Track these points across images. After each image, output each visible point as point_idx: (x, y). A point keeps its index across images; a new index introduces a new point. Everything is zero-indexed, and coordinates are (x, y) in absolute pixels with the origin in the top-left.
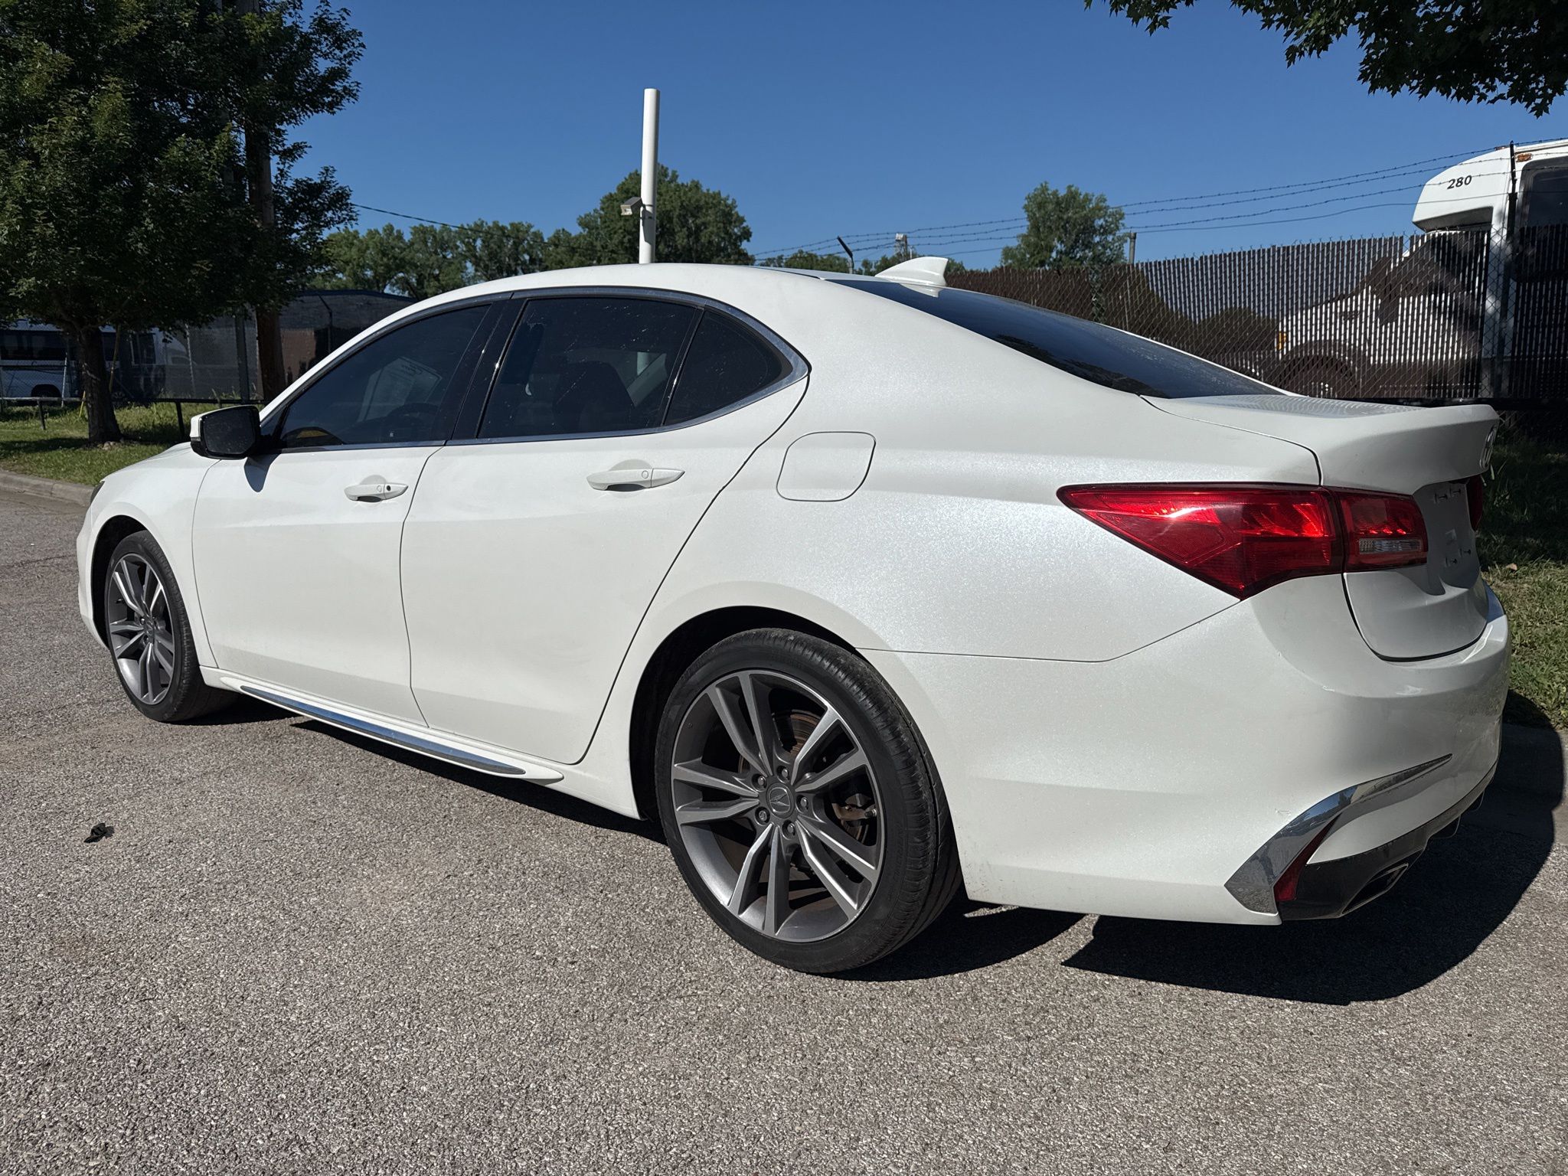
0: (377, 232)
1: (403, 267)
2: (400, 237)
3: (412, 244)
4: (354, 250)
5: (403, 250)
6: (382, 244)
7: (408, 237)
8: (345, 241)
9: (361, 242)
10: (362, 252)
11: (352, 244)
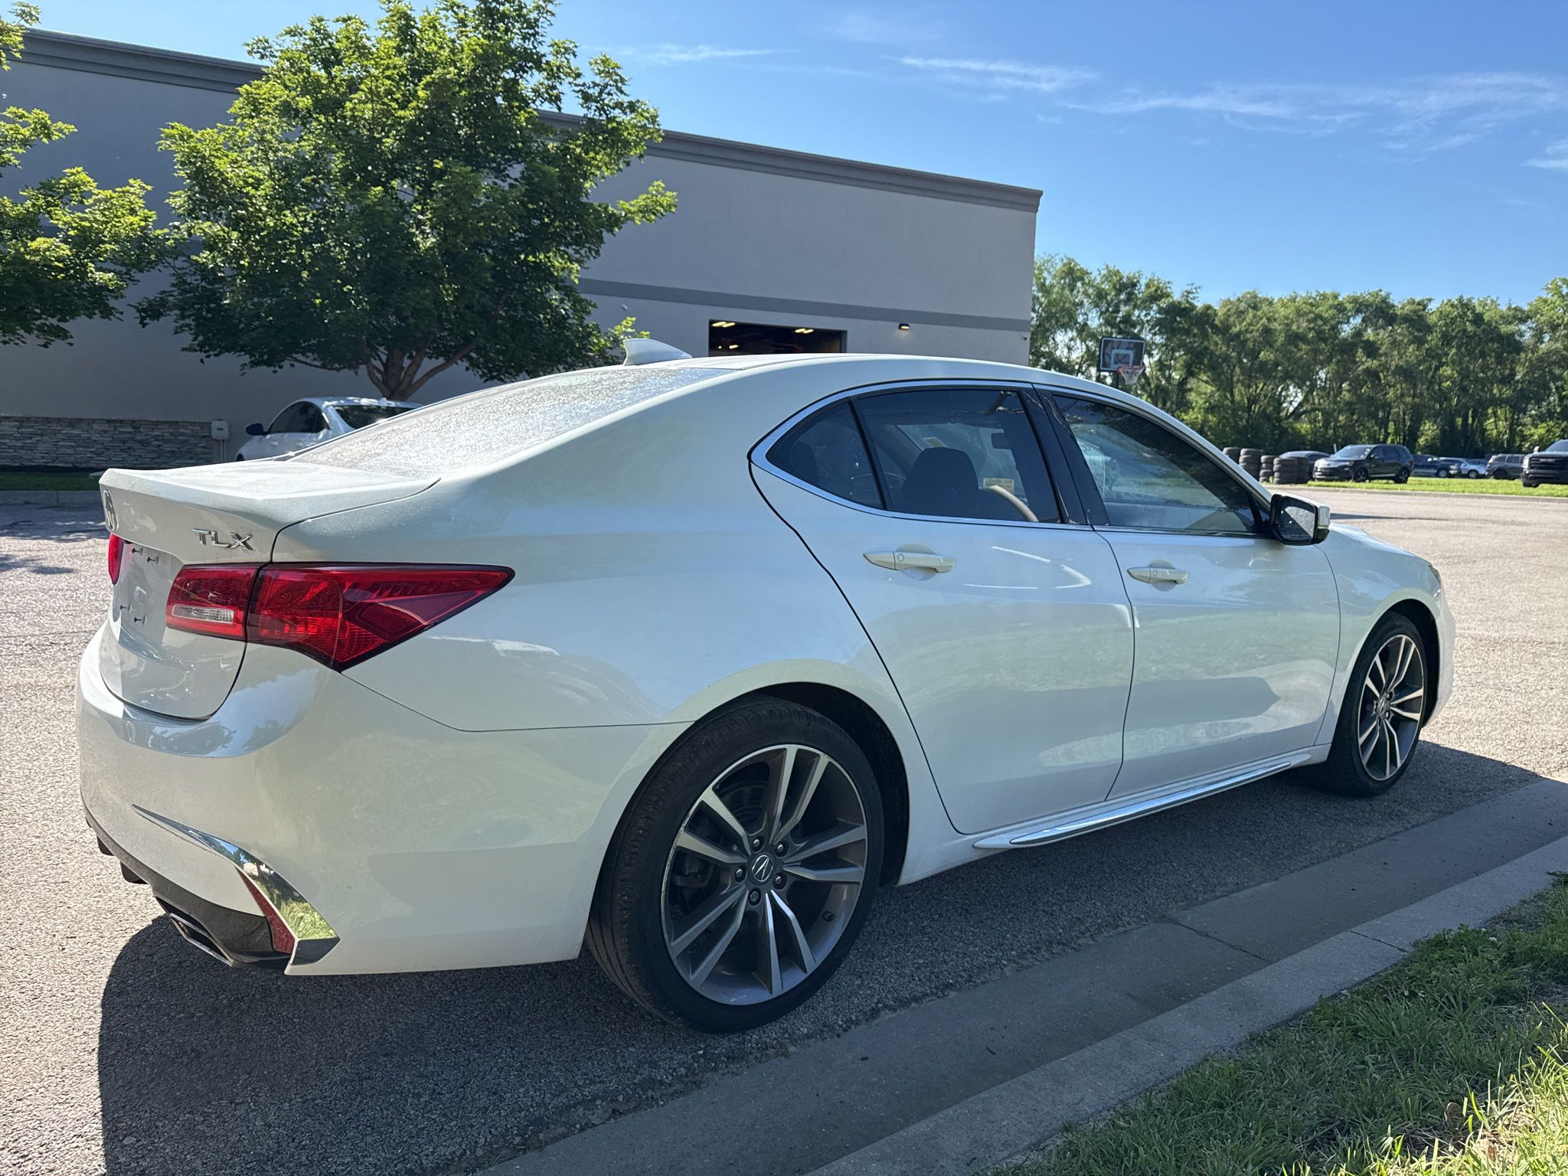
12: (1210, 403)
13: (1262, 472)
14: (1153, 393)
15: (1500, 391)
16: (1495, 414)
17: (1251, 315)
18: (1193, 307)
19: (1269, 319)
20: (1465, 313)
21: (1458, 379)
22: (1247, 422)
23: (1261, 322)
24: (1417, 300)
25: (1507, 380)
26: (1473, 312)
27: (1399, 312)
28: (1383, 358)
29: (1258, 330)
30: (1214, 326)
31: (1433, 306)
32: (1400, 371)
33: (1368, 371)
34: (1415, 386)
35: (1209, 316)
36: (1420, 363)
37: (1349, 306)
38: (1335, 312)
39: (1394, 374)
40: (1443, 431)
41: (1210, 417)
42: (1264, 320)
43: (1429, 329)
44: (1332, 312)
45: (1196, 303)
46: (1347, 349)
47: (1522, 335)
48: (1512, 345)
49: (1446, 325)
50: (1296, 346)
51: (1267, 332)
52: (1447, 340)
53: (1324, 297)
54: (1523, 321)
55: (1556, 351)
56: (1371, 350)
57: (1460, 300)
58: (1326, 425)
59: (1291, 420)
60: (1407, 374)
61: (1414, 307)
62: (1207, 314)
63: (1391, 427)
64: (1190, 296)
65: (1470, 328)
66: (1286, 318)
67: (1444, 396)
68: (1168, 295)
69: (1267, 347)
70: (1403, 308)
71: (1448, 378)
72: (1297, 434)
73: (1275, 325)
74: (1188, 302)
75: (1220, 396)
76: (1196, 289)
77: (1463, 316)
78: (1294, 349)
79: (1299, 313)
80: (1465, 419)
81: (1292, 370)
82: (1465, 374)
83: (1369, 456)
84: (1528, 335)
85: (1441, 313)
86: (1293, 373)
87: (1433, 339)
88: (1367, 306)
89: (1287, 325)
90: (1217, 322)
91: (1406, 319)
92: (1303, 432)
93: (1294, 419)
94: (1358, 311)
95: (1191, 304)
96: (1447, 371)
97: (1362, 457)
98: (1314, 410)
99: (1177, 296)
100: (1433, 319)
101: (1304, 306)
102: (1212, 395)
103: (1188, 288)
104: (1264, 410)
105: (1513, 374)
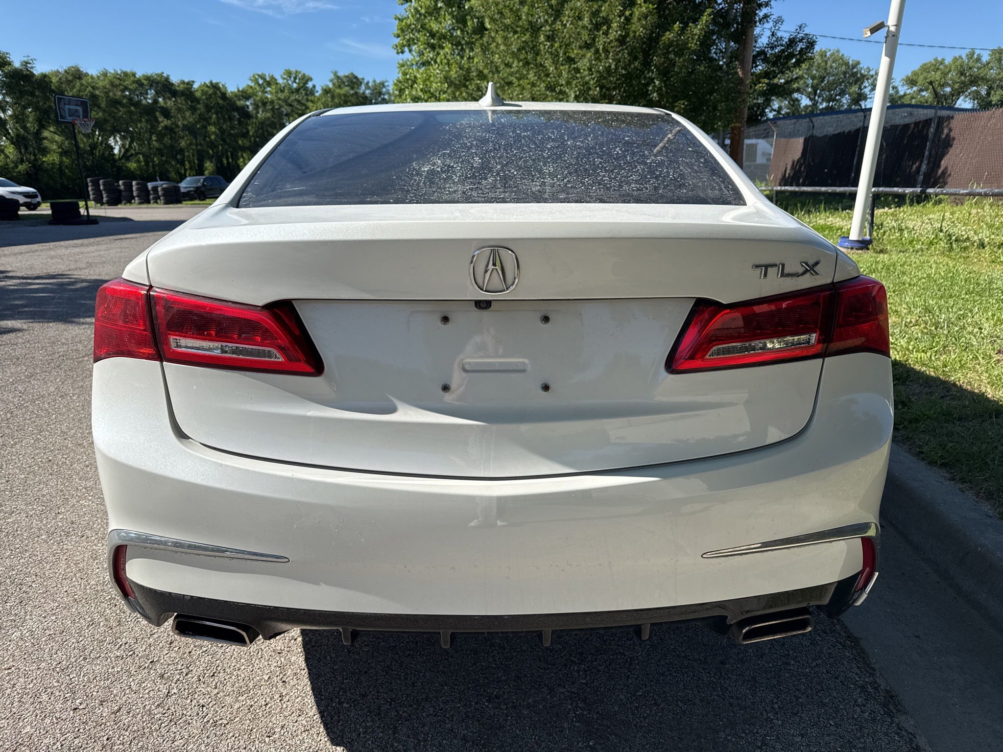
0: (960, 57)
1: (977, 82)
2: (979, 59)
3: (988, 63)
4: (939, 73)
5: (979, 68)
6: (961, 66)
7: (985, 58)
8: (933, 67)
9: (946, 67)
10: (945, 74)
11: (938, 69)
12: (63, 149)
13: (151, 197)
14: (15, 140)
15: (243, 142)
16: (242, 156)
17: (78, 84)
18: (33, 75)
19: (93, 88)
20: (216, 92)
21: (220, 134)
22: (93, 162)
23: (88, 89)
24: (186, 81)
25: (245, 135)
26: (220, 92)
27: (178, 88)
28: (173, 119)
29: (87, 95)
30: (52, 91)
31: (196, 86)
32: (185, 127)
33: (166, 127)
34: (196, 138)
35: (46, 82)
36: (196, 123)
37: (145, 82)
38: (137, 85)
39: (183, 130)
40: (217, 166)
41: (64, 159)
42: (89, 89)
43: (197, 100)
44: (135, 85)
45: (35, 72)
46: (150, 111)
47: (248, 107)
48: (244, 114)
49: (207, 99)
50: (116, 108)
51: (94, 97)
52: (208, 108)
53: (126, 74)
54: (247, 98)
55: (268, 119)
56: (166, 113)
57: (211, 83)
58: (147, 163)
59: (123, 161)
60: (190, 129)
61: (185, 86)
62: (44, 79)
63: (187, 166)
64: (29, 65)
65: (221, 102)
66: (104, 87)
67: (212, 145)
68: (10, 64)
69: (96, 108)
70: (179, 86)
71: (214, 133)
72: (129, 170)
73: (97, 92)
74: (28, 70)
75: (68, 143)
76: (32, 60)
77: (215, 93)
78: (116, 111)
79: (112, 84)
80: (228, 160)
81: (117, 125)
82: (222, 131)
83: (203, 184)
84: (251, 108)
85: (202, 91)
86: (118, 127)
87: (201, 107)
88: (157, 83)
89: (106, 93)
90: (53, 87)
91: (183, 93)
92: (132, 169)
93: (126, 160)
94: (151, 86)
95: (30, 72)
96: (212, 129)
97: (199, 184)
98: (137, 154)
99: (17, 64)
100: (198, 94)
101: (115, 80)
102: (62, 143)
103: (26, 59)
104: (103, 154)
105: (248, 132)
